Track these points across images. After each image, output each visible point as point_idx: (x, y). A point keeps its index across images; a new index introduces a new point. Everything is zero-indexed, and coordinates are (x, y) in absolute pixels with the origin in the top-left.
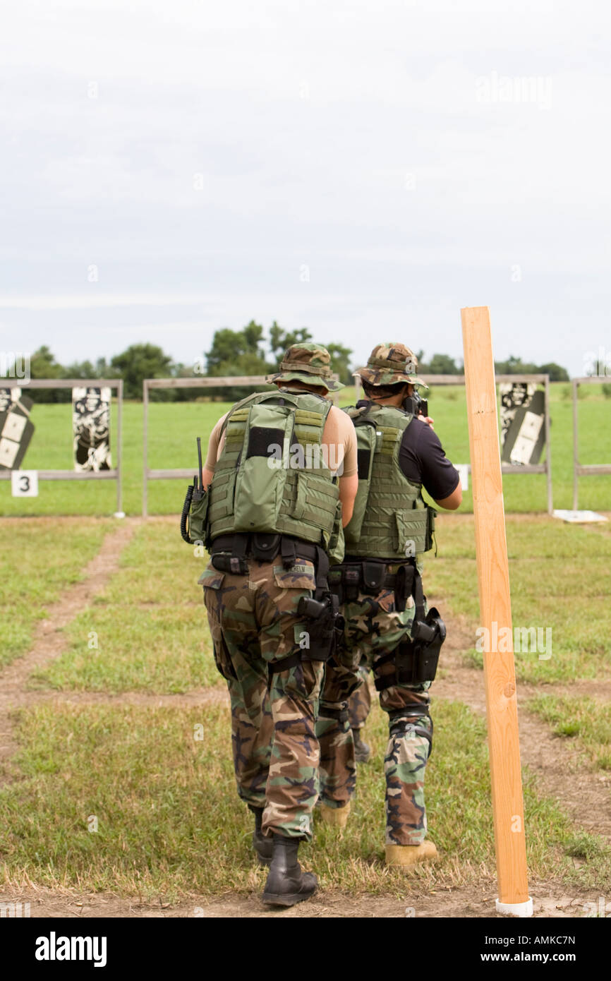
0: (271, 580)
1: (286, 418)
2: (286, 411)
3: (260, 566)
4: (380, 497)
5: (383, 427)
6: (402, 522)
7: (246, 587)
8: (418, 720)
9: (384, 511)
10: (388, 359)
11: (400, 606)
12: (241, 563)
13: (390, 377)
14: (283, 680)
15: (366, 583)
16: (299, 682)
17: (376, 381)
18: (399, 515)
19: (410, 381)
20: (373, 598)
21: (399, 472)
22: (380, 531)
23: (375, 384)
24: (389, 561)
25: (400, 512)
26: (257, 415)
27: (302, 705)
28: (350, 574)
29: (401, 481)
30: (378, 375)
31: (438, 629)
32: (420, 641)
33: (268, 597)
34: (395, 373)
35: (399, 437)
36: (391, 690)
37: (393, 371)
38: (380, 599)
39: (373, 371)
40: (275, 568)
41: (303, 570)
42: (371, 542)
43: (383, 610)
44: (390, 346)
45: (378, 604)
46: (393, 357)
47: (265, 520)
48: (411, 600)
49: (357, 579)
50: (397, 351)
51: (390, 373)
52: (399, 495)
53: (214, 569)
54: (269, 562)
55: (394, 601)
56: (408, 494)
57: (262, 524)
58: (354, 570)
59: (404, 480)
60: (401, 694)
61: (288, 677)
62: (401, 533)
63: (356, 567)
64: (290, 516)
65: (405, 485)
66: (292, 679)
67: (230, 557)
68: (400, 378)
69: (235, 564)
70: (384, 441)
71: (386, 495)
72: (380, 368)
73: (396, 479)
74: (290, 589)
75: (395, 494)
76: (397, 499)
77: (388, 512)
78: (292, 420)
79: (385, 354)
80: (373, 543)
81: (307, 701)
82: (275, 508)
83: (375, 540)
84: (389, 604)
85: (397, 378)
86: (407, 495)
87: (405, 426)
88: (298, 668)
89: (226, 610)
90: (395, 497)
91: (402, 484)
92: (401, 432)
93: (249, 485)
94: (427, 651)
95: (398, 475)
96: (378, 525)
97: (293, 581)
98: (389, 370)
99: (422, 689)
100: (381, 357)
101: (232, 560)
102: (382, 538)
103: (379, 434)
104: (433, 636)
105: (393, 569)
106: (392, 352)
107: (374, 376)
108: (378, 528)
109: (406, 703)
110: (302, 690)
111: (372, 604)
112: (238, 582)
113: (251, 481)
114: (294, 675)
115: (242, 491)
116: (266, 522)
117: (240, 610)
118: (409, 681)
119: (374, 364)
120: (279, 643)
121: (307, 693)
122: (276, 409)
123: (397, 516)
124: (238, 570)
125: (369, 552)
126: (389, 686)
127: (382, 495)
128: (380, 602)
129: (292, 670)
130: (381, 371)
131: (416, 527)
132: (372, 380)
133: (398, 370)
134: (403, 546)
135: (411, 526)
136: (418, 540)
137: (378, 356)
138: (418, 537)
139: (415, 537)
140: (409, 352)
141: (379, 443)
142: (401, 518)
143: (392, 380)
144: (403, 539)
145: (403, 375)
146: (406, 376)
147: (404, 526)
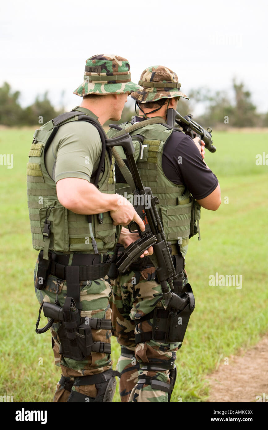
5: (149, 141)
6: (167, 216)
8: (157, 375)
10: (151, 81)
13: (154, 95)
17: (143, 100)
18: (164, 210)
21: (162, 176)
23: (143, 102)
25: (164, 208)
30: (145, 95)
34: (157, 91)
35: (160, 149)
37: (156, 89)
39: (141, 91)
44: (152, 69)
46: (155, 79)
50: (157, 73)
51: (154, 92)
52: (163, 195)
55: (153, 272)
56: (172, 194)
59: (168, 183)
62: (165, 225)
65: (168, 186)
68: (162, 95)
70: (149, 152)
73: (160, 182)
79: (149, 77)
86: (170, 194)
91: (165, 186)
92: (162, 143)
98: (153, 89)
99: (169, 349)
100: (146, 80)
103: (146, 146)
106: (154, 75)
107: (142, 96)
109: (148, 358)
118: (163, 340)
119: (142, 85)
123: (162, 212)
128: (142, 273)
130: (147, 90)
131: (179, 219)
132: (140, 99)
133: (161, 88)
134: (168, 235)
135: (174, 219)
136: (181, 229)
137: (144, 79)
138: (181, 227)
139: (178, 228)
140: (169, 72)
141: (146, 154)
142: (165, 213)
143: (155, 98)
144: (167, 229)
145: (165, 92)
146: (167, 93)
147: (168, 219)
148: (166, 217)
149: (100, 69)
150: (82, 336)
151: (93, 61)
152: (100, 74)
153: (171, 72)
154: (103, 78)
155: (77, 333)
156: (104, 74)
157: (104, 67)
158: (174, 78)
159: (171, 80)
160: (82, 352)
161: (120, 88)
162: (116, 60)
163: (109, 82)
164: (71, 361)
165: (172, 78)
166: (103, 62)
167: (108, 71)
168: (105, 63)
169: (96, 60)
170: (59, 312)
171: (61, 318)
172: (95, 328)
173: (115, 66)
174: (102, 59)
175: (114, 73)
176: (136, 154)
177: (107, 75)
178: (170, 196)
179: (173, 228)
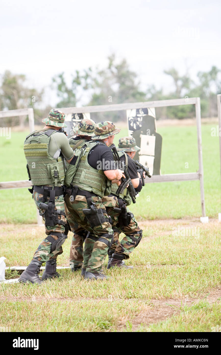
149: (57, 117)
150: (55, 215)
151: (55, 113)
152: (57, 119)
154: (57, 120)
155: (53, 214)
156: (58, 119)
157: (58, 116)
160: (54, 223)
161: (62, 125)
162: (63, 114)
163: (59, 122)
164: (49, 227)
166: (58, 114)
167: (60, 118)
168: (59, 115)
169: (56, 113)
170: (47, 206)
171: (47, 209)
172: (60, 214)
173: (62, 116)
174: (58, 113)
175: (61, 119)
177: (59, 119)
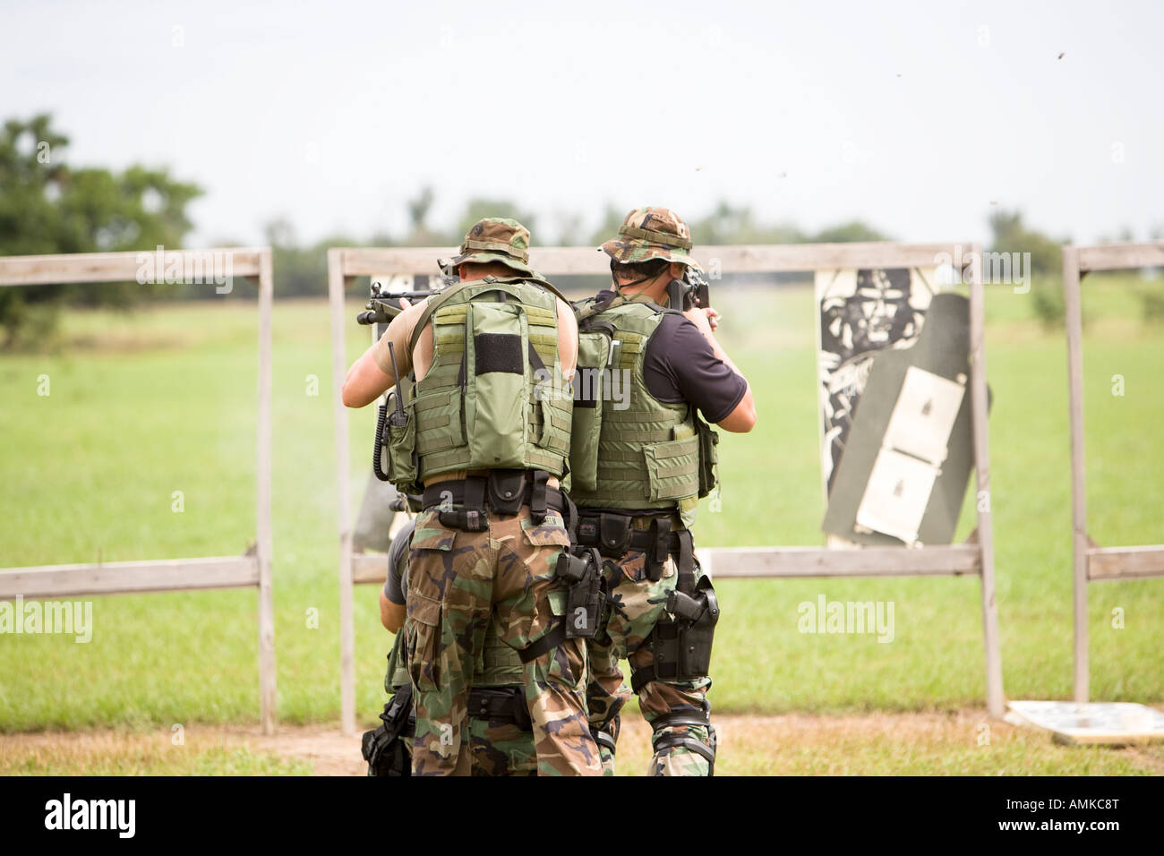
0: (519, 536)
1: (518, 317)
2: (515, 310)
3: (501, 519)
4: (622, 427)
5: (623, 333)
6: (654, 460)
7: (487, 546)
8: (690, 730)
9: (628, 446)
10: (642, 227)
11: (653, 572)
12: (481, 517)
13: (643, 251)
14: (543, 668)
15: (605, 542)
16: (563, 666)
17: (624, 256)
18: (648, 450)
19: (670, 258)
20: (614, 561)
21: (644, 394)
22: (625, 473)
23: (623, 262)
24: (637, 514)
25: (649, 447)
26: (484, 318)
27: (570, 697)
28: (585, 529)
29: (649, 404)
30: (628, 249)
31: (706, 604)
32: (683, 620)
33: (517, 557)
34: (650, 247)
35: (641, 348)
36: (649, 687)
37: (648, 243)
38: (623, 563)
39: (622, 243)
40: (521, 521)
41: (555, 523)
42: (614, 488)
43: (628, 578)
44: (648, 210)
45: (620, 569)
46: (649, 225)
47: (513, 453)
48: (670, 566)
49: (594, 535)
50: (654, 217)
51: (644, 247)
52: (648, 425)
53: (441, 526)
54: (514, 515)
55: (642, 566)
56: (662, 421)
57: (510, 458)
58: (589, 523)
59: (654, 403)
60: (661, 692)
61: (548, 662)
62: (652, 475)
63: (593, 519)
64: (535, 444)
65: (656, 410)
66: (554, 664)
67: (466, 510)
68: (656, 254)
69: (473, 519)
70: (623, 353)
71: (630, 425)
72: (631, 240)
73: (641, 403)
74: (544, 547)
75: (642, 423)
76: (646, 429)
77: (634, 449)
78: (526, 322)
79: (639, 221)
80: (617, 489)
81: (575, 692)
82: (522, 437)
83: (620, 485)
84: (635, 570)
85: (651, 254)
86: (659, 423)
87: (650, 330)
88: (559, 648)
89: (458, 579)
90: (642, 427)
91: (651, 410)
92: (645, 339)
93: (489, 410)
94: (691, 634)
95: (644, 399)
96: (622, 465)
97: (546, 537)
98: (643, 242)
99: (690, 688)
100: (633, 225)
101: (469, 514)
102: (629, 482)
103: (616, 343)
104: (699, 612)
105: (643, 525)
106: (649, 218)
107: (622, 251)
108: (622, 469)
109: (670, 705)
110: (568, 677)
111: (613, 570)
112: (477, 541)
113: (491, 404)
114: (555, 659)
115: (479, 417)
116: (514, 456)
117: (478, 577)
118: (673, 676)
119: (624, 234)
120: (532, 621)
121: (574, 682)
122: (503, 307)
123: (646, 453)
124: (477, 526)
125: (613, 502)
126: (646, 683)
127: (624, 425)
128: (623, 567)
129: (553, 652)
130: (632, 243)
131: (676, 464)
132: (618, 256)
133: (656, 242)
134: (657, 491)
135: (667, 463)
136: (679, 480)
137: (630, 224)
138: (680, 478)
139: (675, 479)
140: (674, 219)
141: (617, 356)
142: (651, 454)
143: (645, 256)
144: (656, 482)
145: (662, 250)
146: (667, 252)
147: (657, 465)
148: (652, 462)
153: (679, 221)
158: (682, 231)
159: (676, 233)
165: (679, 231)
176: (602, 358)
178: (659, 426)
179: (666, 480)
